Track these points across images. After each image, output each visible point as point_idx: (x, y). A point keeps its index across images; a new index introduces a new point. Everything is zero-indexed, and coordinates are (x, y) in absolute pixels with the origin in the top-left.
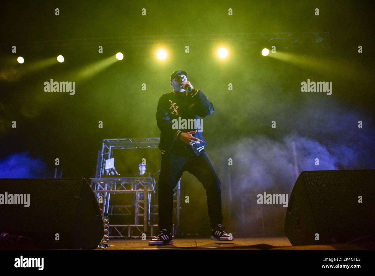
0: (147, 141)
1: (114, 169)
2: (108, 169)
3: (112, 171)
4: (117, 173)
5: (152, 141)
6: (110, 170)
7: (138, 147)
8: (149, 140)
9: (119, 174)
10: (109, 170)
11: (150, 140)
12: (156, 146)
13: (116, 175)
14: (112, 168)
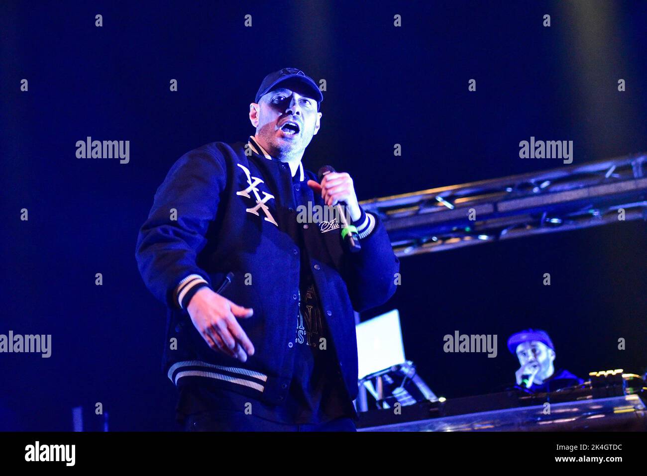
0: (536, 190)
1: (408, 370)
2: (372, 379)
3: (396, 385)
4: (428, 394)
5: (567, 186)
6: (384, 383)
7: (494, 232)
8: (545, 184)
9: (442, 400)
10: (379, 382)
11: (554, 182)
12: (596, 213)
13: (423, 409)
14: (399, 367)
